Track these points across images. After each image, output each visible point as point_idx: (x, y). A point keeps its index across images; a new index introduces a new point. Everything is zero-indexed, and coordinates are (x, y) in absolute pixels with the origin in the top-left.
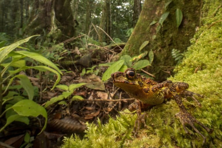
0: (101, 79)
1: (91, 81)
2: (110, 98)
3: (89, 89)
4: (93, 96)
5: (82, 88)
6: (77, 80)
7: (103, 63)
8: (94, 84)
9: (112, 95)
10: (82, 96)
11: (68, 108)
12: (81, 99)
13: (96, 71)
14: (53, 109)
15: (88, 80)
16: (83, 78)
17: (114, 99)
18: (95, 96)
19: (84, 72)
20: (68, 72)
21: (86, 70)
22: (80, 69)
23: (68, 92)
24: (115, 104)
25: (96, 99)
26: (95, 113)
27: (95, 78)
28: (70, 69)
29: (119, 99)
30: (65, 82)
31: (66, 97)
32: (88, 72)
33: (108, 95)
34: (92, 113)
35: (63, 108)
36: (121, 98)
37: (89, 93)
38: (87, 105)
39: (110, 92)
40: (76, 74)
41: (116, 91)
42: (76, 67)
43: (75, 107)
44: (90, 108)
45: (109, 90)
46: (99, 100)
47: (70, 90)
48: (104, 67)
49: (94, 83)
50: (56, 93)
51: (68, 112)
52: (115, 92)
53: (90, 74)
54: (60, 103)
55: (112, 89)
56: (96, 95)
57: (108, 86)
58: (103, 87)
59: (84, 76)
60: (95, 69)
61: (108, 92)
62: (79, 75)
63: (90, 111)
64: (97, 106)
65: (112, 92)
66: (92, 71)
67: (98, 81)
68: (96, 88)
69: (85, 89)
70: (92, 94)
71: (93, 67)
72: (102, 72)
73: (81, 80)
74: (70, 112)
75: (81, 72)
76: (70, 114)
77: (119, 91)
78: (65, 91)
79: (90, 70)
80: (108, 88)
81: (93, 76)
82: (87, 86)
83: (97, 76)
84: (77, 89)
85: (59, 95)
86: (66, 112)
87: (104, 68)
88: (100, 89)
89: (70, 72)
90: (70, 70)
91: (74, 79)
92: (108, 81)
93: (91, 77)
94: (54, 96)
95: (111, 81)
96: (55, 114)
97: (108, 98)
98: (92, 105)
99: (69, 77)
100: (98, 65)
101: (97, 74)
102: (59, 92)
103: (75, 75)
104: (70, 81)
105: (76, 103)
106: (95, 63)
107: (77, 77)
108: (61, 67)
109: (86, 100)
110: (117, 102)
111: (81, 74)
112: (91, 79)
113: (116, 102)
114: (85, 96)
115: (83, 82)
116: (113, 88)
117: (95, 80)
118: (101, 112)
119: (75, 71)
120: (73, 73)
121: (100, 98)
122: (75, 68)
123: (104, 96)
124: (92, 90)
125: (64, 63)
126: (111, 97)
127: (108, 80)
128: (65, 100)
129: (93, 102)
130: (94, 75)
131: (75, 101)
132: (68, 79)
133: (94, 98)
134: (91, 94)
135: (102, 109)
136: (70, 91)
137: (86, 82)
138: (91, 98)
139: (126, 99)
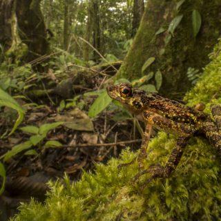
0: (87, 114)
1: (73, 118)
2: (101, 142)
3: (70, 129)
4: (76, 140)
5: (61, 129)
6: (52, 118)
7: (91, 91)
8: (77, 123)
9: (104, 136)
10: (60, 141)
11: (40, 160)
12: (58, 145)
13: (80, 104)
14: (17, 162)
15: (68, 117)
16: (61, 114)
17: (107, 143)
18: (79, 140)
19: (62, 105)
20: (39, 107)
21: (66, 103)
22: (57, 102)
23: (38, 136)
24: (107, 149)
25: (80, 144)
26: (79, 165)
27: (78, 114)
28: (42, 102)
29: (114, 142)
30: (35, 121)
31: (35, 144)
32: (68, 105)
33: (98, 137)
34: (75, 165)
35: (32, 160)
36: (117, 141)
37: (71, 136)
38: (67, 153)
39: (101, 133)
40: (51, 109)
41: (110, 130)
42: (50, 99)
43: (51, 157)
44: (72, 158)
45: (100, 130)
46: (84, 145)
47: (42, 132)
48: (91, 97)
49: (77, 121)
50: (20, 139)
51: (40, 165)
52: (108, 133)
53: (72, 108)
54: (27, 153)
55: (103, 128)
56: (81, 138)
57: (97, 124)
58: (90, 127)
59: (62, 111)
60: (78, 100)
61: (98, 133)
62: (56, 110)
63: (73, 162)
64: (83, 155)
65: (103, 133)
66: (74, 104)
67: (82, 118)
68: (81, 128)
69: (64, 131)
70: (75, 137)
71: (76, 98)
72: (89, 104)
73: (59, 117)
74: (43, 165)
75: (58, 105)
76: (42, 168)
77: (114, 131)
78: (35, 134)
79: (71, 102)
80: (98, 127)
81: (76, 111)
82: (67, 126)
83: (82, 110)
84: (52, 130)
85: (26, 140)
86: (37, 166)
87: (92, 99)
88: (87, 129)
89: (42, 106)
90: (41, 104)
91: (49, 116)
92: (98, 117)
93: (73, 113)
94: (19, 143)
95: (102, 117)
96: (19, 169)
97: (98, 142)
98: (75, 153)
99: (41, 114)
100: (83, 94)
101: (82, 107)
102: (26, 137)
103: (50, 111)
104: (42, 119)
105: (51, 151)
106: (78, 92)
107: (53, 113)
108: (28, 99)
109: (66, 146)
110: (111, 147)
111: (58, 109)
112: (72, 116)
113: (109, 146)
114: (65, 141)
115: (61, 120)
116: (105, 126)
117: (79, 116)
118: (88, 162)
119: (49, 105)
120: (47, 107)
121: (86, 142)
122: (49, 101)
123: (92, 138)
124: (75, 131)
125: (31, 94)
126: (103, 140)
127: (98, 115)
128: (33, 147)
129: (77, 149)
130: (77, 109)
131: (51, 148)
132: (39, 117)
133: (77, 143)
134: (73, 136)
135: (90, 158)
136: (41, 135)
137: (66, 121)
138: (73, 143)
139: (123, 142)
